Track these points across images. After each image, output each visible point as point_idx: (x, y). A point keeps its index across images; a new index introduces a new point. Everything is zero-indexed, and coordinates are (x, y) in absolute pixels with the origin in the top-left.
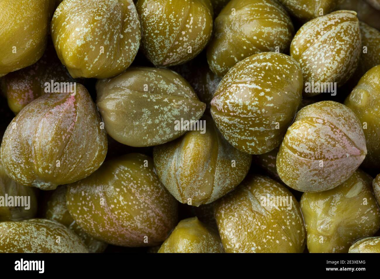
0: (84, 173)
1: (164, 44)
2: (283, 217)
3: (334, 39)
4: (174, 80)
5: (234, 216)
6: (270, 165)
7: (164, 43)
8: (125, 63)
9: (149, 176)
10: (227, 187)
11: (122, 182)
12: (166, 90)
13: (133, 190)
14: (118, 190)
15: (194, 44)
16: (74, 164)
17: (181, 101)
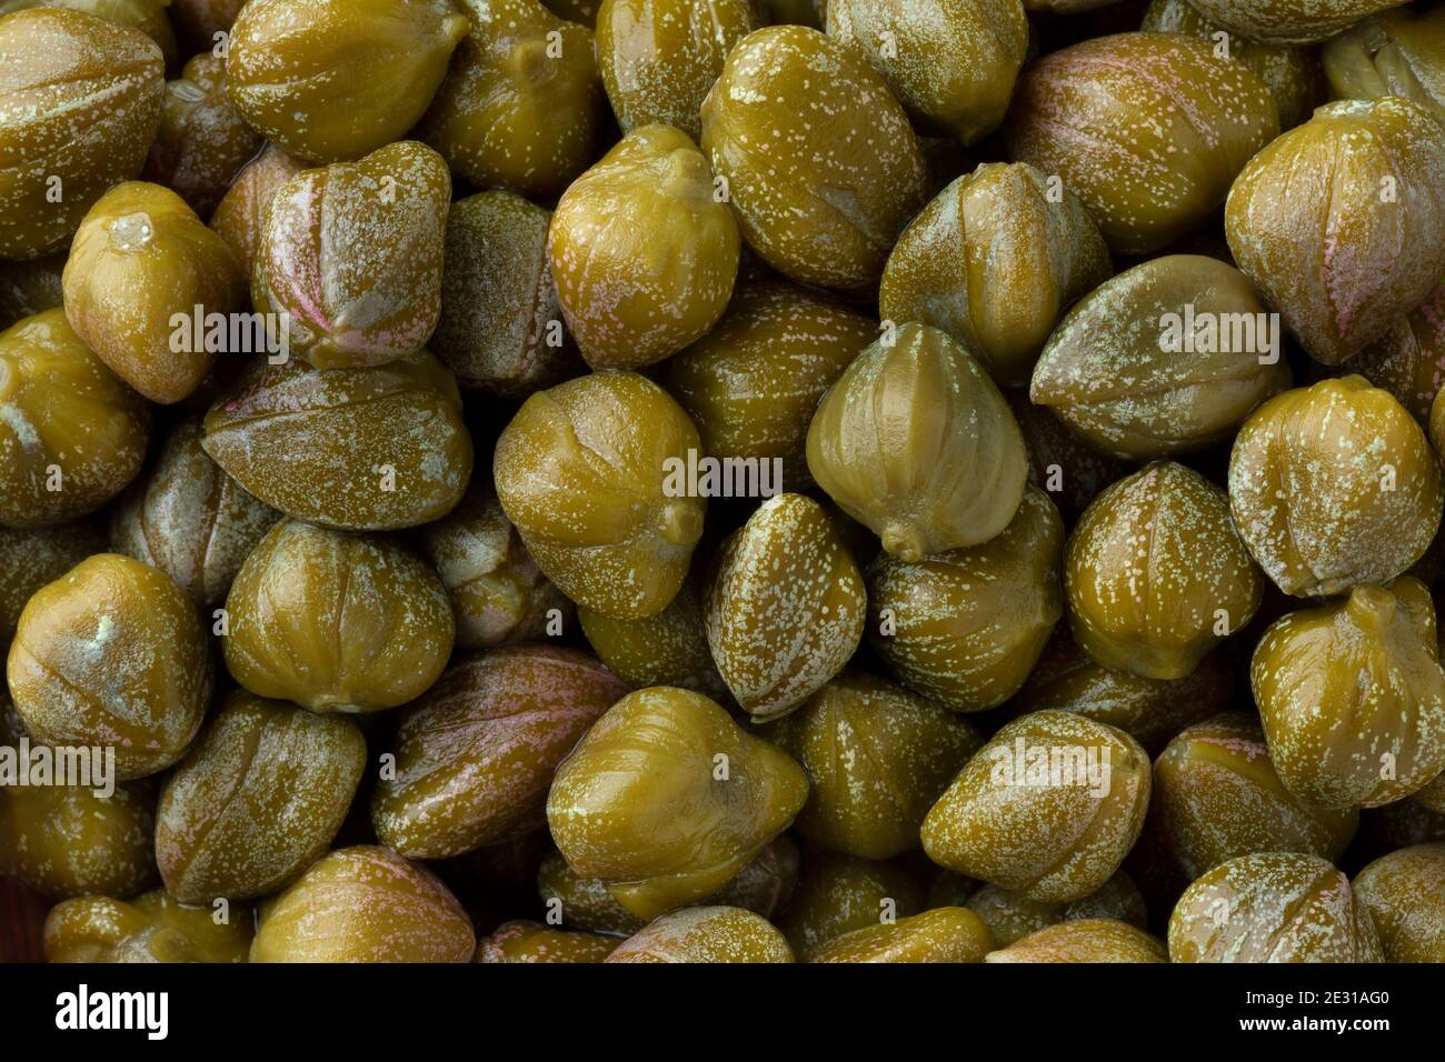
0: (1263, 162)
1: (1175, 513)
2: (779, 196)
3: (775, 647)
4: (1122, 436)
5: (891, 166)
6: (830, 320)
7: (1178, 515)
8: (1251, 437)
9: (1108, 206)
10: (928, 224)
11: (1166, 170)
12: (1136, 403)
13: (1136, 158)
14: (1171, 149)
15: (1106, 537)
16: (1296, 173)
17: (1093, 389)
